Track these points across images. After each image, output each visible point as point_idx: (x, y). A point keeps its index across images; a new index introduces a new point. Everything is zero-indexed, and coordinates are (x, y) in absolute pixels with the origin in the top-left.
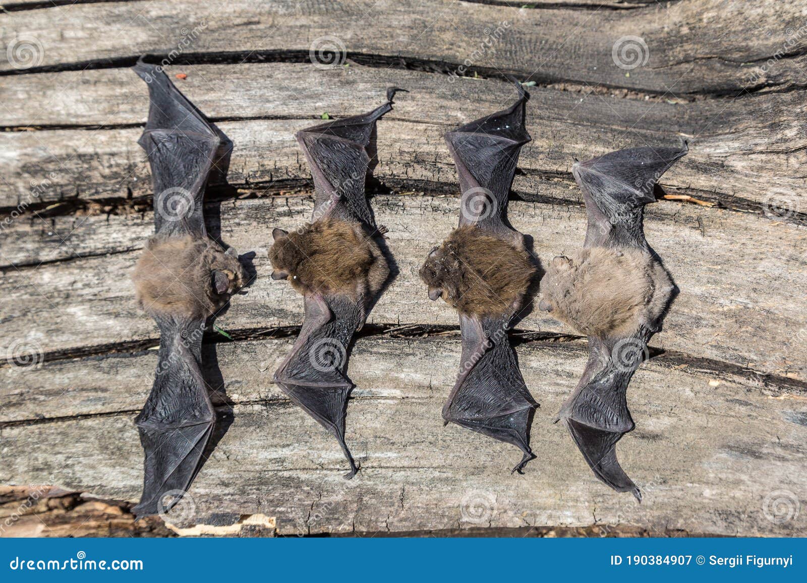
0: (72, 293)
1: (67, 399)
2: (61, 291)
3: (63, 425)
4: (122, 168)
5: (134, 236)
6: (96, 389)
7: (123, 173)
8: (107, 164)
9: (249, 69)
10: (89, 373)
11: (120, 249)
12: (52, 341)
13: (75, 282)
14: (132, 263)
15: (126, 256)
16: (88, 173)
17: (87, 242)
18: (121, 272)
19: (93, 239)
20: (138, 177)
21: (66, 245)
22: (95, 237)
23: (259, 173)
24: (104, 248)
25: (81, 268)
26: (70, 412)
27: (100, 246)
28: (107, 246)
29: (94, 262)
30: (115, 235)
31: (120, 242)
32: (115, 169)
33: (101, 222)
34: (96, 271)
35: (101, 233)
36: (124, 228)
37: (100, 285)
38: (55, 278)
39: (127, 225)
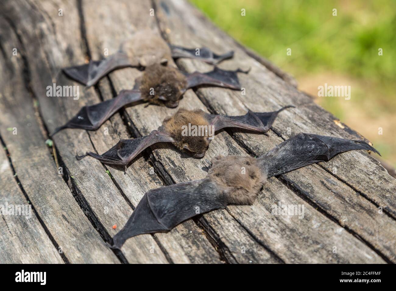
0: (279, 230)
1: (339, 190)
2: (281, 234)
3: (354, 186)
4: (188, 241)
5: (226, 221)
6: (325, 185)
7: (191, 240)
8: (190, 249)
9: (95, 207)
10: (318, 193)
11: (238, 224)
12: (313, 214)
13: (272, 231)
14: (243, 214)
15: (240, 219)
16: (201, 256)
17: (244, 242)
18: (251, 215)
19: (240, 240)
20: (189, 231)
21: (253, 251)
22: (239, 240)
23: (156, 181)
24: (242, 232)
25: (261, 234)
26: (345, 186)
27: (242, 235)
28: (240, 231)
29: (254, 231)
30: (232, 230)
31: (234, 226)
32: (191, 244)
33: (227, 240)
34: (258, 226)
35: (235, 238)
36: (224, 228)
37: (265, 220)
38: (276, 241)
39: (221, 227)
